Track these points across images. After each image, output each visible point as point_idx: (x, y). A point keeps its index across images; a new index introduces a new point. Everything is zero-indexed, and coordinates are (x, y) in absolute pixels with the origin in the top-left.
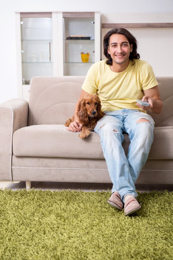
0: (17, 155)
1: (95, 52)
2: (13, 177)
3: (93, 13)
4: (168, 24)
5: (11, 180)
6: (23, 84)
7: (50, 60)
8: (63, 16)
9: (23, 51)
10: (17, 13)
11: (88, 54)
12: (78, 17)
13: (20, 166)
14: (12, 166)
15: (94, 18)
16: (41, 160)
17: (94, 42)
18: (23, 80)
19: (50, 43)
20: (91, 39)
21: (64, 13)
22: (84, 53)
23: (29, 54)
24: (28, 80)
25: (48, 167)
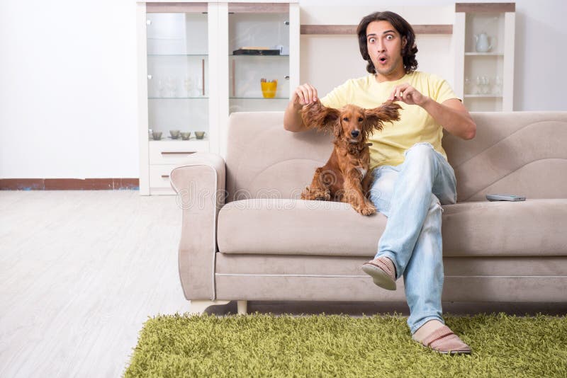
0: (226, 251)
1: (291, 79)
2: (217, 292)
3: (286, 5)
4: (426, 26)
5: (214, 298)
6: (150, 139)
7: (204, 94)
8: (229, 10)
9: (150, 77)
10: (139, 3)
11: (275, 83)
12: (258, 11)
13: (231, 272)
14: (215, 272)
15: (287, 15)
16: (271, 260)
17: (288, 60)
18: (149, 132)
19: (203, 61)
20: (281, 54)
21: (230, 4)
22: (267, 81)
23: (160, 82)
24: (158, 131)
25: (284, 274)
